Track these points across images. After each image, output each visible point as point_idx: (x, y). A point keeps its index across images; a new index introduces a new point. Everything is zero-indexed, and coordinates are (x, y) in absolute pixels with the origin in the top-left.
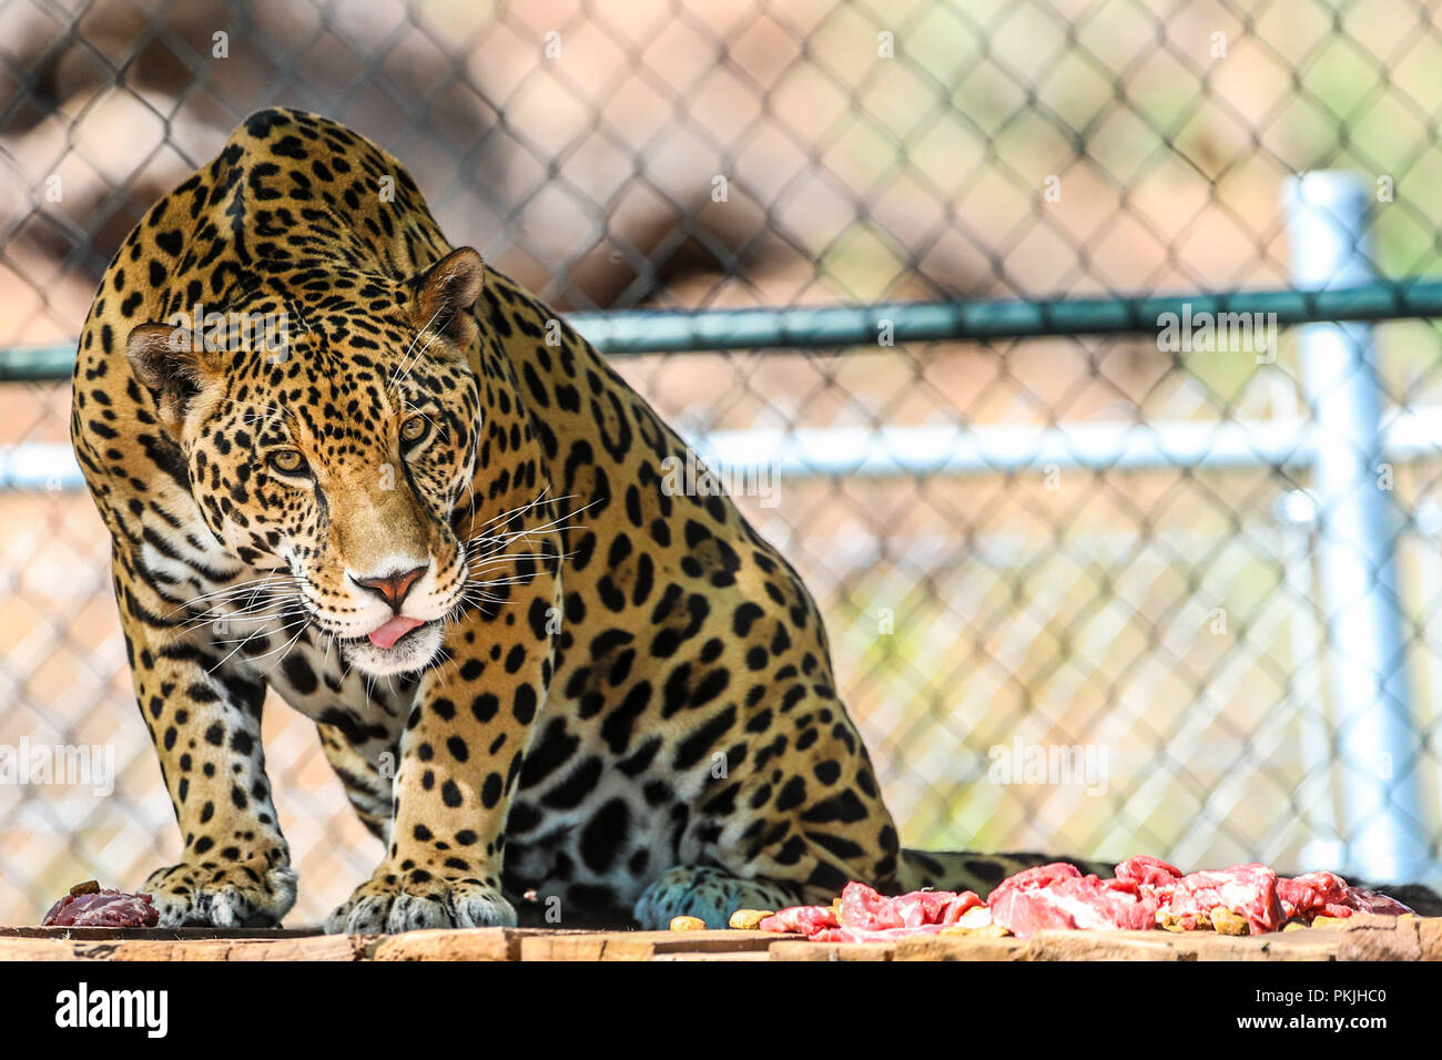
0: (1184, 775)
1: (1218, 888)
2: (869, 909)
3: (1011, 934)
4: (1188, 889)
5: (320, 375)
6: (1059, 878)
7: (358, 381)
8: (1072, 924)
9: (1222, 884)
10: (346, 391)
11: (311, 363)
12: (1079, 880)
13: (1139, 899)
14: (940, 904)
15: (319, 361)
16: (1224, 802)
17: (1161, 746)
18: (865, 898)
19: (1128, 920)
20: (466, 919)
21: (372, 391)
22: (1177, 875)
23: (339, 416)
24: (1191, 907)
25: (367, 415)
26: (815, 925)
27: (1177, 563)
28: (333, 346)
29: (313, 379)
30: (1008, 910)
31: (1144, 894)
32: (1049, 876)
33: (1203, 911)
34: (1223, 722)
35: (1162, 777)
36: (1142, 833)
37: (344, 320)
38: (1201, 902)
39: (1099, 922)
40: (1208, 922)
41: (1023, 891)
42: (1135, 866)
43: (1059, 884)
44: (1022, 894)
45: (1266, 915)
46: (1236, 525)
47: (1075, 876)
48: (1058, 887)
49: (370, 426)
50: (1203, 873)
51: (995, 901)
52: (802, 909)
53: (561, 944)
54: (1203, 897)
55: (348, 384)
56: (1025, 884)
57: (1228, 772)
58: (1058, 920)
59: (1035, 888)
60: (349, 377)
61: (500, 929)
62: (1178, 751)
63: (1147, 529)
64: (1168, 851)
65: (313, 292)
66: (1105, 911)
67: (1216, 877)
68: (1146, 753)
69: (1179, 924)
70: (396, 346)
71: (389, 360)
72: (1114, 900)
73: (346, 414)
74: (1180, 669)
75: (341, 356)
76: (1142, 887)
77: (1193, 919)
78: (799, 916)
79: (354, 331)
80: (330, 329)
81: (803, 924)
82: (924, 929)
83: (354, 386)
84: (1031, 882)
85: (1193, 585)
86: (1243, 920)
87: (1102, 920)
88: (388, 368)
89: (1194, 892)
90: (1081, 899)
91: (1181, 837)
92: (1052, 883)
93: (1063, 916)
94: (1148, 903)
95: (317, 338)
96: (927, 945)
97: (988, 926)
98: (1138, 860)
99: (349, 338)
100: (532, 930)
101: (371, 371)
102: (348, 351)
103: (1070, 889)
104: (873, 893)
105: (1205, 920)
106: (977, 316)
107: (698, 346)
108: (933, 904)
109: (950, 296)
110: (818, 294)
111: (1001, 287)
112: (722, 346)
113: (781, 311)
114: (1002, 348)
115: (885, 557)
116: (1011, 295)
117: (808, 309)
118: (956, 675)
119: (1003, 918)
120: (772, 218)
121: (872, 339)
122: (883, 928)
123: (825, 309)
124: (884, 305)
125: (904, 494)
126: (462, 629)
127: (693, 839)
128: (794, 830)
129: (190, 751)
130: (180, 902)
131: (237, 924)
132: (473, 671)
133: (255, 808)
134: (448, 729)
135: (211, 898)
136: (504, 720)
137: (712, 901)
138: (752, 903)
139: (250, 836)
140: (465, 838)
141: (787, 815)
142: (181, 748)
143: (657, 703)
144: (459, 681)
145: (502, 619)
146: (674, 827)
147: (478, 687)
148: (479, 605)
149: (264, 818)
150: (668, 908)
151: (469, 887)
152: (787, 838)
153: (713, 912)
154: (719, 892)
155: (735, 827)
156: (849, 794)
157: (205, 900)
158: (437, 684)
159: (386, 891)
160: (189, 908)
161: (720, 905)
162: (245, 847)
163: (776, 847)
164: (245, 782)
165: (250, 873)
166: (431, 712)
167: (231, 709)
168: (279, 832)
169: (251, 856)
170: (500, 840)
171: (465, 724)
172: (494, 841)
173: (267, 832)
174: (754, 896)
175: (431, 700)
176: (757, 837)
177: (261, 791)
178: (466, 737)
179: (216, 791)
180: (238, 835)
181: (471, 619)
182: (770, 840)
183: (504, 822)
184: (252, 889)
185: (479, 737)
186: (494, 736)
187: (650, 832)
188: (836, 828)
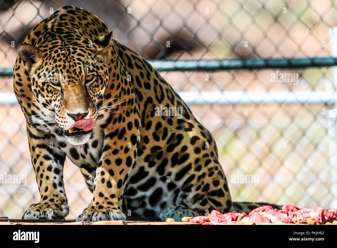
0: (301, 183)
1: (308, 213)
2: (218, 217)
3: (255, 224)
4: (301, 213)
5: (67, 62)
6: (267, 209)
7: (77, 65)
8: (270, 222)
9: (309, 212)
10: (73, 67)
11: (65, 58)
12: (272, 210)
13: (288, 215)
14: (236, 216)
15: (67, 58)
16: (312, 190)
17: (295, 176)
18: (217, 214)
19: (285, 221)
20: (112, 219)
21: (80, 68)
22: (298, 209)
23: (70, 73)
24: (301, 218)
25: (78, 73)
26: (204, 221)
27: (300, 128)
28: (72, 55)
29: (65, 62)
30: (254, 218)
31: (289, 214)
32: (265, 209)
33: (305, 219)
34: (312, 170)
35: (295, 184)
36: (290, 198)
37: (77, 49)
38: (304, 216)
39: (277, 221)
40: (306, 222)
41: (258, 213)
42: (287, 207)
43: (267, 211)
44: (257, 213)
45: (321, 220)
46: (315, 118)
47: (271, 209)
48: (267, 212)
49: (78, 76)
50: (305, 209)
51: (251, 215)
52: (200, 217)
54: (305, 215)
55: (74, 65)
56: (258, 211)
57: (312, 182)
58: (267, 221)
59: (261, 212)
60: (75, 63)
61: (121, 221)
62: (299, 177)
63: (292, 119)
64: (296, 203)
65: (69, 40)
66: (279, 218)
67: (308, 210)
68: (291, 177)
69: (298, 222)
70: (89, 57)
71: (87, 60)
72: (281, 215)
73: (72, 72)
74: (301, 156)
75: (74, 57)
76: (289, 212)
77: (302, 221)
78: (200, 218)
79: (79, 51)
80: (72, 50)
81: (201, 221)
82: (232, 222)
83: (76, 66)
84: (260, 210)
85: (304, 133)
86: (315, 221)
87: (278, 220)
88: (85, 62)
89: (302, 214)
90: (273, 215)
91: (300, 199)
92: (265, 211)
93: (268, 219)
94: (290, 216)
95: (68, 52)
97: (249, 222)
98: (288, 205)
99: (77, 53)
100: (130, 221)
101: (81, 62)
102: (76, 56)
103: (270, 212)
104: (219, 213)
105: (305, 221)
106: (249, 63)
107: (176, 69)
108: (235, 216)
109: (242, 57)
110: (207, 56)
111: (255, 55)
112: (183, 70)
113: (198, 61)
114: (255, 71)
115: (224, 125)
116: (258, 58)
117: (205, 60)
118: (242, 157)
119: (252, 220)
120: (196, 37)
121: (222, 68)
122: (221, 222)
123: (209, 61)
124: (225, 60)
125: (229, 109)
126: (113, 141)
127: (180, 198)
128: (206, 197)
129: (43, 173)
130: (38, 213)
131: (53, 219)
132: (116, 152)
133: (59, 189)
134: (109, 167)
135: (46, 212)
136: (123, 165)
137: (179, 215)
138: (188, 215)
139: (57, 196)
140: (113, 196)
141: (204, 193)
142: (41, 172)
143: (170, 163)
144: (112, 155)
145: (123, 139)
146: (174, 196)
147: (117, 156)
148: (118, 135)
149: (61, 192)
150: (168, 216)
151: (113, 210)
152: (203, 199)
153: (179, 218)
154: (182, 213)
155: (191, 195)
156: (221, 190)
157: (45, 212)
158: (106, 155)
159: (92, 211)
160: (40, 215)
161: (181, 216)
162: (56, 199)
163: (201, 201)
164: (57, 181)
165: (57, 205)
166: (105, 163)
167: (54, 162)
168: (65, 195)
169: (57, 201)
170: (122, 197)
171: (113, 166)
172: (120, 197)
173: (62, 195)
174: (191, 214)
175: (104, 160)
176: (196, 198)
177: (61, 184)
178: (114, 169)
179: (49, 183)
180: (54, 195)
181: (116, 139)
182: (199, 199)
183: (123, 192)
184: (57, 209)
185: (117, 170)
186: (121, 170)
187: (167, 198)
188: (216, 198)
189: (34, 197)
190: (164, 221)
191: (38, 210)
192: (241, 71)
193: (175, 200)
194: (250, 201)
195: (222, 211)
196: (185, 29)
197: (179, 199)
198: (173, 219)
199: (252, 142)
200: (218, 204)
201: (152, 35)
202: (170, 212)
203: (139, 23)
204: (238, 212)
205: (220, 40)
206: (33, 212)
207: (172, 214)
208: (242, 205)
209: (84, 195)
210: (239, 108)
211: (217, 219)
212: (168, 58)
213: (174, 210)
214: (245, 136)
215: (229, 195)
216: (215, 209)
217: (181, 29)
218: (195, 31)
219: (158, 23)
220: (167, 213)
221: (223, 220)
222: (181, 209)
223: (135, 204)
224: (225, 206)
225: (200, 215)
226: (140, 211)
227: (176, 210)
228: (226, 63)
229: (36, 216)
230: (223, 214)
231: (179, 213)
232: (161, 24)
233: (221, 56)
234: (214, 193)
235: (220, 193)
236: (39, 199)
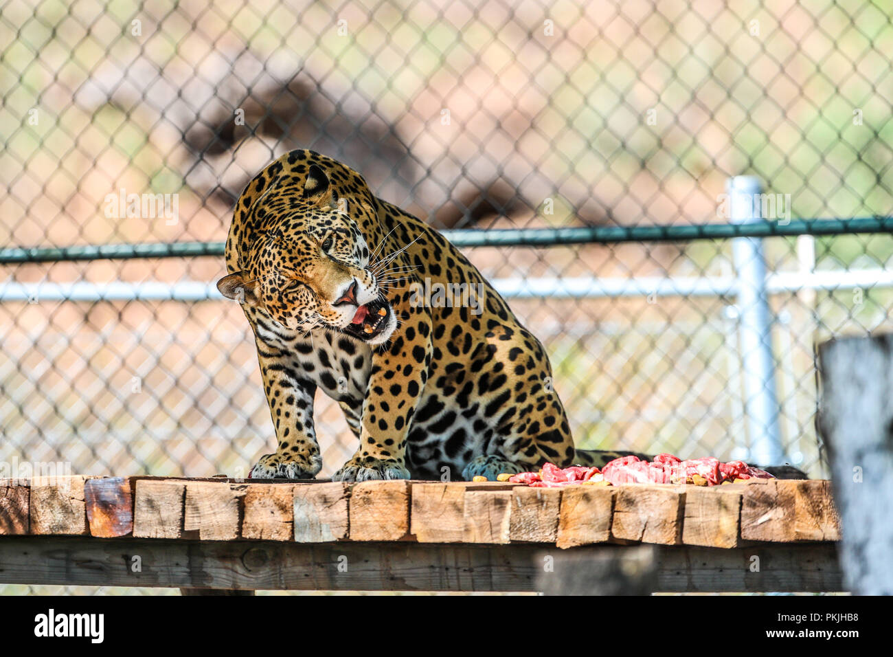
0: (684, 421)
1: (696, 467)
2: (554, 474)
3: (611, 485)
4: (683, 467)
5: (282, 250)
6: (631, 462)
7: (298, 241)
8: (635, 480)
9: (697, 465)
10: (295, 248)
11: (278, 249)
12: (639, 463)
13: (664, 471)
14: (583, 472)
15: (281, 245)
16: (700, 432)
17: (674, 409)
18: (552, 469)
19: (659, 479)
20: (388, 477)
21: (304, 242)
22: (679, 461)
23: (296, 258)
24: (684, 475)
25: (305, 251)
26: (532, 480)
27: (682, 335)
29: (280, 253)
30: (610, 475)
31: (666, 469)
32: (627, 461)
33: (690, 476)
34: (700, 400)
35: (674, 421)
36: (666, 445)
37: (288, 221)
38: (689, 472)
39: (647, 480)
40: (692, 481)
41: (616, 467)
42: (662, 457)
43: (631, 464)
45: (715, 478)
46: (705, 319)
47: (638, 461)
49: (308, 254)
50: (690, 461)
51: (605, 471)
52: (526, 473)
53: (428, 486)
54: (690, 470)
55: (294, 245)
56: (617, 464)
57: (701, 420)
59: (622, 466)
60: (294, 242)
61: (403, 480)
62: (681, 410)
63: (670, 320)
64: (676, 451)
66: (649, 476)
67: (695, 462)
68: (668, 411)
69: (679, 481)
71: (308, 226)
72: (653, 471)
74: (683, 378)
75: (289, 236)
76: (665, 466)
77: (685, 479)
78: (525, 476)
79: (293, 222)
80: (283, 228)
81: (527, 480)
82: (577, 482)
83: (297, 244)
84: (620, 463)
85: (688, 343)
86: (706, 480)
88: (308, 229)
89: (686, 468)
90: (640, 471)
91: (683, 446)
92: (628, 464)
93: (632, 477)
94: (667, 473)
95: (279, 238)
96: (577, 489)
97: (602, 481)
98: (663, 455)
99: (291, 226)
100: (417, 481)
101: (302, 235)
102: (292, 232)
103: (636, 466)
104: (555, 467)
105: (690, 480)
106: (601, 233)
107: (487, 244)
108: (580, 472)
109: (590, 225)
110: (536, 224)
111: (611, 221)
112: (497, 244)
113: (521, 230)
114: (611, 246)
115: (563, 331)
116: (615, 225)
117: (532, 229)
118: (591, 380)
119: (608, 478)
120: (518, 193)
121: (559, 242)
122: (559, 481)
123: (539, 230)
124: (564, 228)
125: (571, 305)
126: (383, 359)
127: (493, 445)
128: (533, 443)
129: (280, 408)
130: (272, 469)
131: (296, 477)
132: (389, 375)
133: (306, 431)
134: (381, 399)
135: (285, 467)
136: (404, 395)
137: (493, 471)
138: (506, 471)
139: (303, 442)
140: (389, 442)
141: (531, 436)
142: (277, 406)
143: (476, 389)
144: (384, 379)
145: (401, 354)
146: (484, 441)
147: (392, 381)
148: (390, 349)
149: (310, 435)
150: (476, 473)
151: (390, 463)
152: (530, 445)
153: (492, 476)
154: (497, 468)
155: (510, 440)
156: (557, 431)
157: (283, 468)
158: (375, 381)
159: (356, 464)
160: (276, 471)
161: (496, 473)
162: (301, 447)
163: (526, 449)
164: (302, 420)
165: (302, 457)
166: (373, 392)
167: (298, 390)
168: (316, 441)
169: (303, 450)
170: (404, 443)
171: (387, 397)
172: (401, 443)
173: (310, 441)
174: (511, 469)
175: (373, 387)
176: (519, 445)
177: (309, 424)
178: (388, 402)
179: (290, 423)
180: (298, 441)
181: (387, 355)
182: (524, 446)
183: (406, 436)
184: (302, 463)
185: (393, 401)
186: (400, 401)
187: (474, 443)
188: (549, 444)
189: (267, 444)
190: (470, 480)
191: (272, 465)
192: (588, 247)
193: (485, 447)
194: (605, 448)
195: (560, 465)
196: (500, 180)
197: (492, 447)
198: (484, 478)
199: (607, 356)
200: (553, 454)
201: (450, 192)
202: (478, 466)
203: (429, 172)
204: (586, 466)
205: (556, 197)
206: (266, 467)
207: (482, 470)
208: (593, 455)
209: (343, 441)
210: (586, 304)
211: (552, 477)
212: (475, 227)
213: (484, 463)
214: (597, 347)
215: (571, 440)
216: (549, 462)
217: (495, 181)
218: (517, 182)
219: (459, 172)
220: (474, 469)
221: (561, 479)
222: (495, 461)
223: (423, 454)
224: (564, 457)
225: (525, 471)
226: (431, 465)
227: (487, 463)
228: (564, 234)
229: (270, 473)
230: (562, 469)
231: (493, 467)
232: (464, 173)
233: (558, 223)
234: (545, 437)
235: (556, 437)
236: (275, 447)
